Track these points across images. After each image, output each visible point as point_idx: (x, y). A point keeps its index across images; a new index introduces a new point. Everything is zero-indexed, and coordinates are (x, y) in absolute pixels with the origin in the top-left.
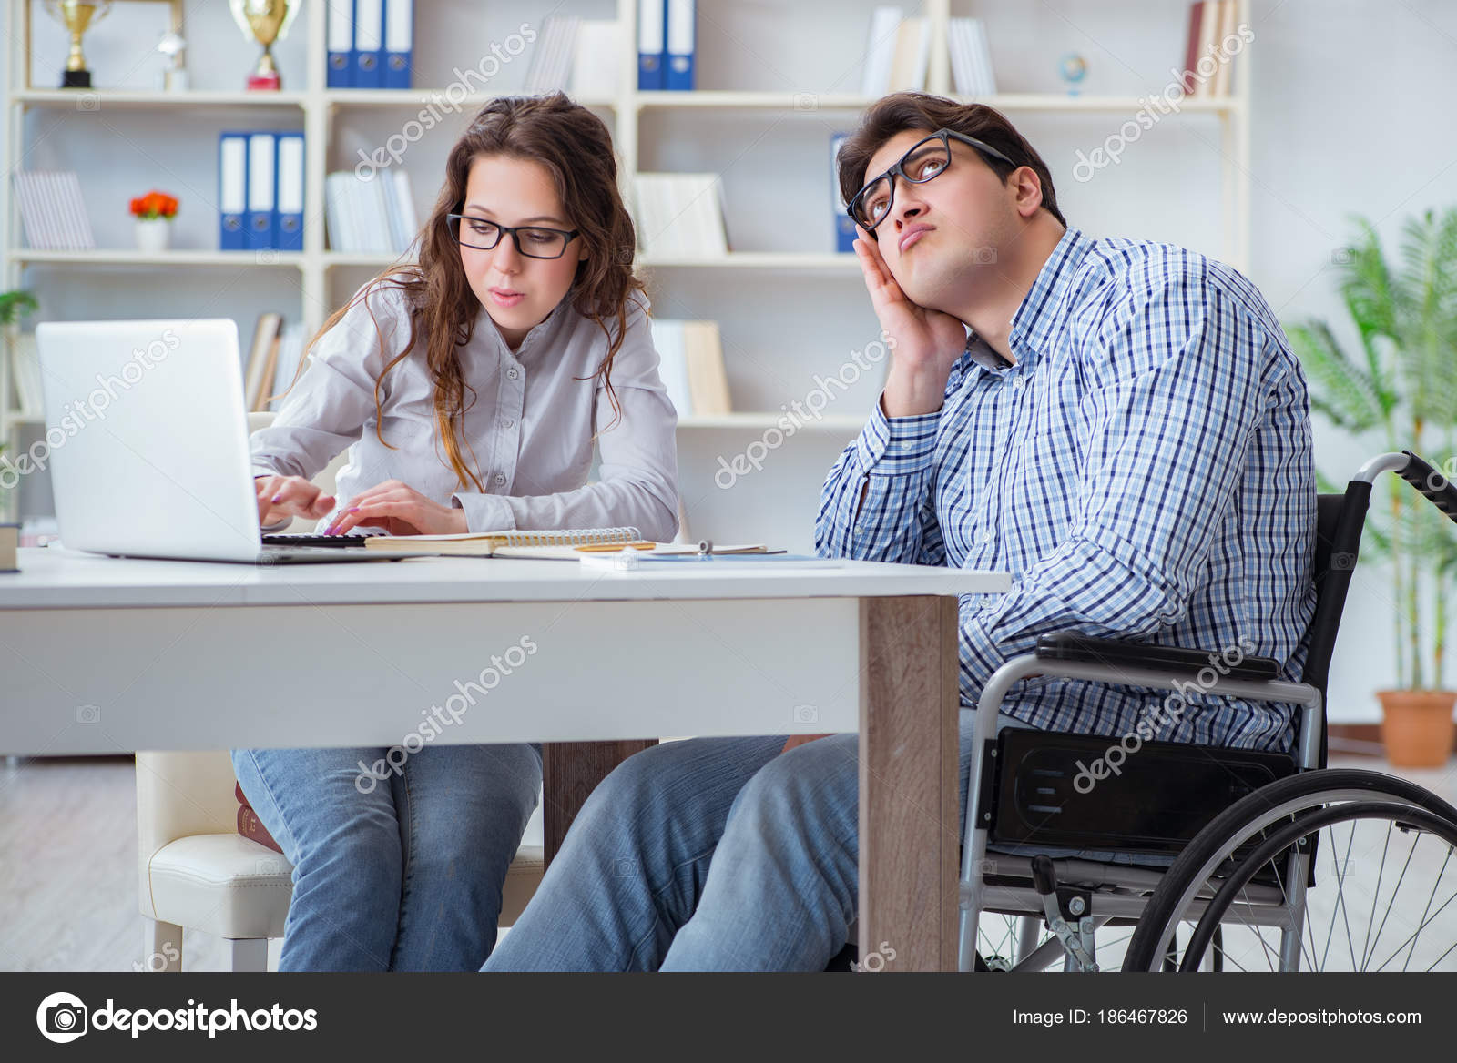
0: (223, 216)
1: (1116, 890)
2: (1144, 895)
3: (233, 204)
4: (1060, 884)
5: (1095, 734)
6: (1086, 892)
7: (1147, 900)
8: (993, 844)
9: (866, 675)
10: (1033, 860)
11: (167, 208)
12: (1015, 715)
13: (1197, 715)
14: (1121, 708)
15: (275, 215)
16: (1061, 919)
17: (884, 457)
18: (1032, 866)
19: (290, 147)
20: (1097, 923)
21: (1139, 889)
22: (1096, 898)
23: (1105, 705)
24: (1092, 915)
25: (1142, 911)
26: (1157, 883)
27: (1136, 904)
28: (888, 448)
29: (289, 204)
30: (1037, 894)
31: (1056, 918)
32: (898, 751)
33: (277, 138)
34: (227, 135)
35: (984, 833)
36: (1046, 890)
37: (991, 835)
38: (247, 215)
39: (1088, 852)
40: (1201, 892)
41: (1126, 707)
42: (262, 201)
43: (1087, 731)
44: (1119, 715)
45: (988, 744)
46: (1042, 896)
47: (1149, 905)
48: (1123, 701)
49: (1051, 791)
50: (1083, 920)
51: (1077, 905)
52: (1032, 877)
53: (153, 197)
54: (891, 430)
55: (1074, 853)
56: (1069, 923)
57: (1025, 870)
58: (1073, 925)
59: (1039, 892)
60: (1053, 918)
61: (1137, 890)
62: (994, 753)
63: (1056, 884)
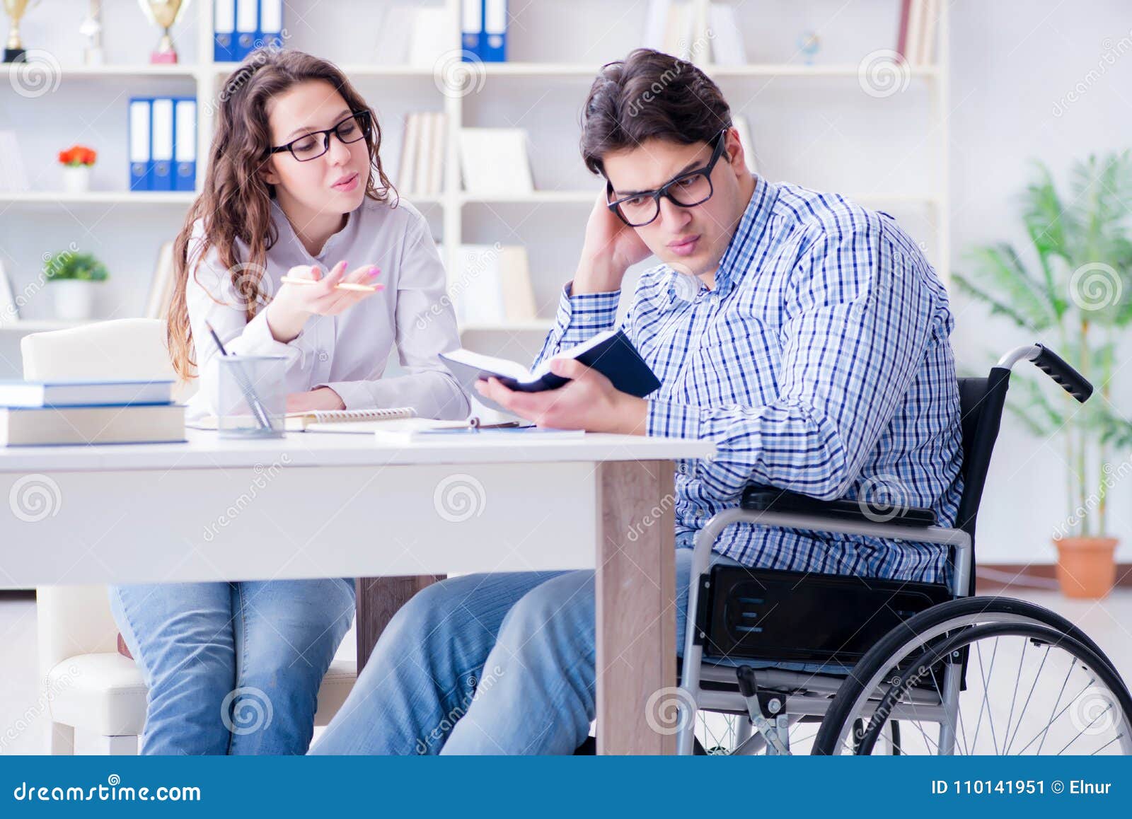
0: (132, 164)
1: (806, 693)
2: (829, 697)
3: (141, 155)
4: (760, 688)
5: (792, 570)
6: (782, 695)
7: (830, 701)
8: (708, 657)
9: (601, 521)
10: (739, 670)
11: (88, 158)
12: (728, 555)
13: (870, 555)
14: (811, 550)
15: (173, 164)
16: (762, 716)
17: (570, 327)
18: (737, 674)
19: (185, 109)
20: (791, 719)
21: (825, 693)
22: (789, 699)
23: (799, 549)
24: (787, 713)
25: (826, 709)
26: (839, 687)
27: (822, 705)
28: (572, 320)
29: (185, 155)
30: (743, 697)
31: (758, 715)
32: (627, 583)
33: (175, 102)
34: (134, 100)
35: (699, 648)
36: (749, 693)
37: (705, 651)
38: (150, 164)
39: (784, 663)
40: (873, 694)
41: (816, 549)
42: (162, 153)
43: (785, 568)
44: (810, 556)
45: (703, 578)
46: (745, 698)
47: (832, 704)
48: (813, 545)
49: (753, 615)
50: (779, 717)
51: (774, 705)
52: (737, 683)
53: (76, 150)
54: (572, 305)
55: (772, 664)
56: (768, 720)
57: (731, 677)
58: (771, 721)
59: (744, 695)
60: (755, 716)
61: (823, 693)
62: (707, 585)
63: (757, 689)
